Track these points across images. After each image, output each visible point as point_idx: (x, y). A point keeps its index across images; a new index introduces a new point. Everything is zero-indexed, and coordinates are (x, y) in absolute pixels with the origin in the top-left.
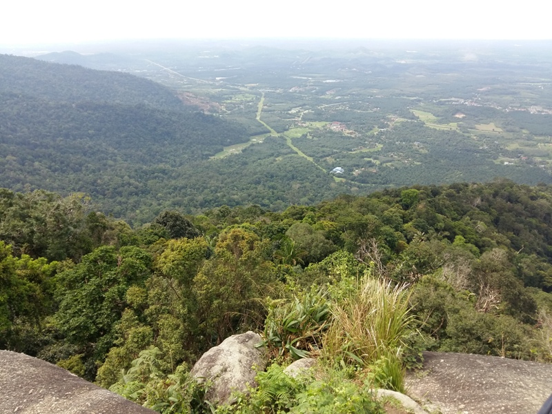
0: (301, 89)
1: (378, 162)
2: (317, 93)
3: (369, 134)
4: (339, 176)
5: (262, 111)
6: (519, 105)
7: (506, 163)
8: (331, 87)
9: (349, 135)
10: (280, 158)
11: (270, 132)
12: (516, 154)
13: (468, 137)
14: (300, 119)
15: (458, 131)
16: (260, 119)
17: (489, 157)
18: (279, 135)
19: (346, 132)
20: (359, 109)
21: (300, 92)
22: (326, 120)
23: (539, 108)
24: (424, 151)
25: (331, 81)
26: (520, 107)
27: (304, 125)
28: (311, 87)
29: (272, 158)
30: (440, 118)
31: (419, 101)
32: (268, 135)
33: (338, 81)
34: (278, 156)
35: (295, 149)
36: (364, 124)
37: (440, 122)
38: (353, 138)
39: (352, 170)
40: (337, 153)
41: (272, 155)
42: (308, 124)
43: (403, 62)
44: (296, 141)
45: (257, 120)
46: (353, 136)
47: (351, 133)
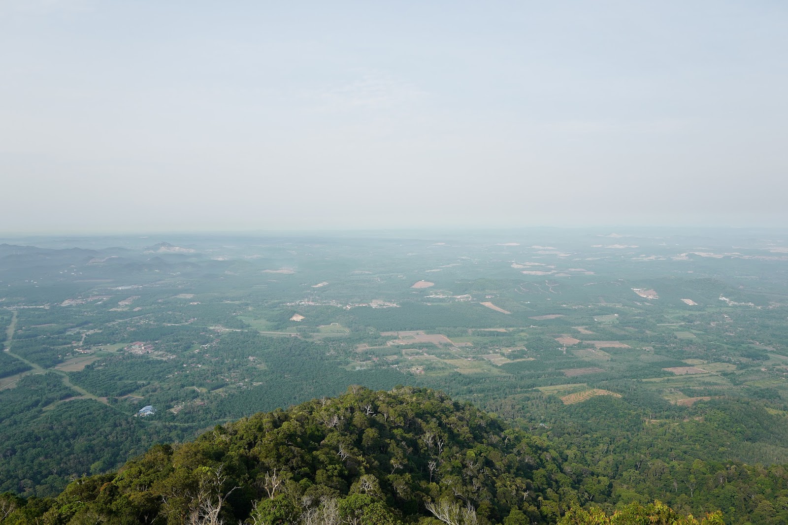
0: (79, 302)
1: (204, 390)
2: (105, 305)
3: (187, 353)
4: (151, 418)
5: (14, 338)
6: (359, 300)
7: (358, 368)
8: (124, 296)
9: (159, 358)
10: (51, 407)
11: (30, 368)
12: (366, 356)
13: (313, 343)
14: (81, 343)
15: (299, 337)
16: (11, 351)
17: (339, 364)
18: (47, 371)
19: (155, 355)
20: (169, 322)
21: (78, 306)
22: (123, 341)
23: (381, 302)
24: (263, 367)
25: (123, 288)
26: (360, 303)
27: (88, 351)
28: (95, 298)
29: (38, 409)
30: (276, 324)
31: (247, 305)
32: (28, 373)
33: (136, 286)
34: (47, 404)
35: (77, 388)
36: (178, 341)
37: (277, 328)
38: (165, 362)
39: (170, 407)
40: (144, 385)
41: (36, 404)
42: (94, 349)
43: (220, 259)
44: (76, 377)
45: (5, 354)
46: (164, 359)
47: (161, 356)
